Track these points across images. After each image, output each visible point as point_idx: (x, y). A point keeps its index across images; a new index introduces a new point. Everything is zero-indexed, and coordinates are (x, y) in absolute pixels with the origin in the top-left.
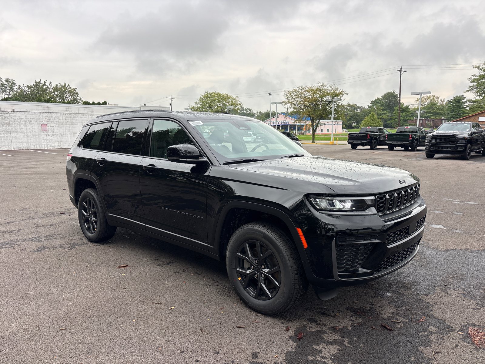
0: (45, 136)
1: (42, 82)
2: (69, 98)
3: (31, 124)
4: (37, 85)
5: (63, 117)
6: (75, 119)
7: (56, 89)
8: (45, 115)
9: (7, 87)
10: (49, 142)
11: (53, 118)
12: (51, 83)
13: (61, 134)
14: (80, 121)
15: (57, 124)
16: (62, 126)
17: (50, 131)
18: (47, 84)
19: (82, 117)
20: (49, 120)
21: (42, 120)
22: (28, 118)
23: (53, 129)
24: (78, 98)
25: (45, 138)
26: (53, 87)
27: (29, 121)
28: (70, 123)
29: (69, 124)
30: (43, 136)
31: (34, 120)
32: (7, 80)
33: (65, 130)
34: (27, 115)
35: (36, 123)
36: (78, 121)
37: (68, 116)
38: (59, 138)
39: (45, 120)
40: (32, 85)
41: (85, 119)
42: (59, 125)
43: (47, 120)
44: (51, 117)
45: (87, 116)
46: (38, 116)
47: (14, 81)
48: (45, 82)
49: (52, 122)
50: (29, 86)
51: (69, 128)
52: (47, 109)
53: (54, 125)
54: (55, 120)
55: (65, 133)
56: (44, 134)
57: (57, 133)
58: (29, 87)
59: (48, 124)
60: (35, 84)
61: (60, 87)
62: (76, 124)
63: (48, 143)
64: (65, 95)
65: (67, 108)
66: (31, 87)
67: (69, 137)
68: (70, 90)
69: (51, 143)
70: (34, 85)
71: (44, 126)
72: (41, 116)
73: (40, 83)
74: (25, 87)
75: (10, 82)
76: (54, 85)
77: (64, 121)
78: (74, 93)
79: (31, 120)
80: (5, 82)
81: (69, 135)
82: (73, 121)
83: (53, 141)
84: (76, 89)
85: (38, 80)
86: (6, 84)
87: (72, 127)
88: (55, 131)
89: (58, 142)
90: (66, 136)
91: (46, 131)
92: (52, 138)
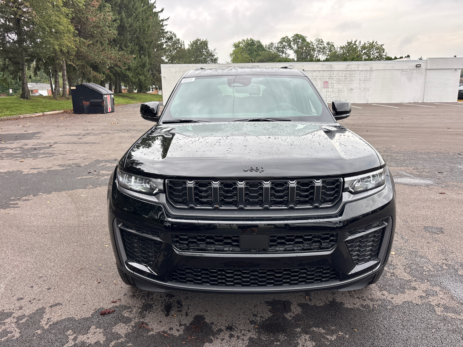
0: (326, 92)
1: (353, 42)
2: (375, 55)
3: (316, 81)
4: (349, 45)
5: (343, 74)
6: (354, 75)
7: (364, 48)
8: (328, 73)
9: (327, 50)
10: (328, 97)
11: (334, 76)
12: (360, 42)
13: (339, 90)
14: (358, 78)
15: (337, 81)
16: (341, 82)
17: (330, 88)
18: (357, 43)
19: (360, 73)
20: (331, 78)
21: (325, 78)
22: (314, 77)
23: (333, 86)
24: (384, 54)
25: (325, 94)
26: (361, 45)
27: (314, 79)
28: (349, 80)
29: (347, 81)
30: (324, 92)
31: (318, 78)
32: (328, 44)
33: (344, 86)
34: (314, 74)
35: (320, 80)
36: (356, 78)
37: (347, 73)
38: (337, 94)
39: (327, 77)
40: (344, 46)
41: (363, 75)
42: (338, 81)
43: (329, 77)
44: (333, 74)
45: (366, 72)
46: (322, 74)
47: (333, 44)
48: (355, 42)
49: (332, 79)
50: (342, 46)
51: (347, 85)
52: (330, 67)
53: (334, 82)
54: (336, 77)
55: (343, 89)
56: (325, 90)
57: (335, 90)
58: (342, 48)
59: (329, 81)
60: (347, 44)
61: (369, 45)
62: (354, 81)
63: (327, 99)
64: (372, 52)
65: (348, 66)
66: (344, 47)
67: (346, 93)
68: (377, 47)
69: (330, 99)
70: (346, 46)
71: (326, 83)
72: (324, 74)
73: (351, 43)
74: (338, 48)
75: (330, 45)
76: (362, 43)
77: (344, 78)
78: (380, 49)
79: (316, 78)
80: (326, 45)
81: (346, 91)
82: (352, 78)
83: (332, 96)
84: (383, 45)
85: (350, 41)
86: (326, 47)
87: (350, 83)
88: (334, 88)
89: (336, 97)
90: (343, 92)
91: (327, 87)
92: (331, 94)
